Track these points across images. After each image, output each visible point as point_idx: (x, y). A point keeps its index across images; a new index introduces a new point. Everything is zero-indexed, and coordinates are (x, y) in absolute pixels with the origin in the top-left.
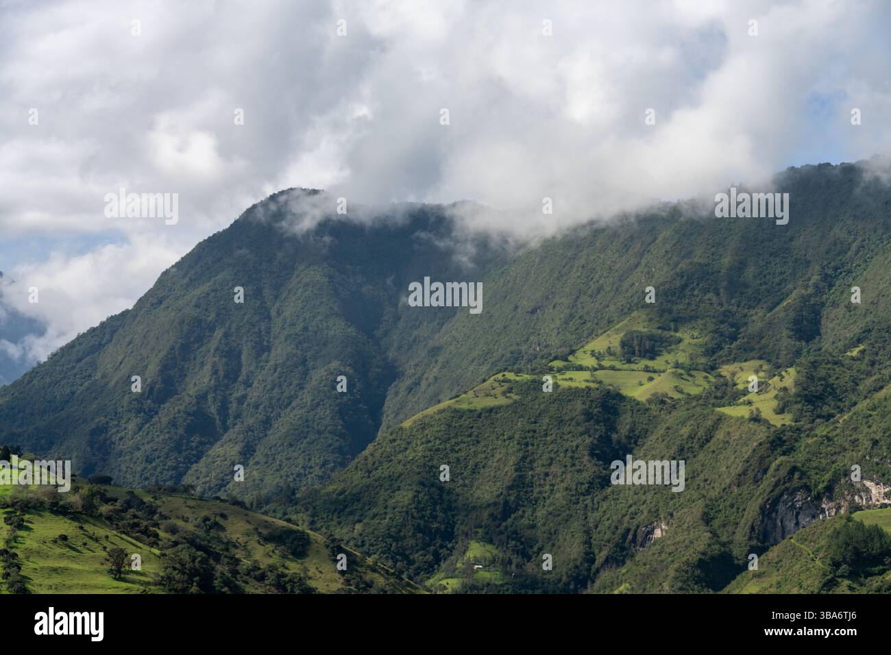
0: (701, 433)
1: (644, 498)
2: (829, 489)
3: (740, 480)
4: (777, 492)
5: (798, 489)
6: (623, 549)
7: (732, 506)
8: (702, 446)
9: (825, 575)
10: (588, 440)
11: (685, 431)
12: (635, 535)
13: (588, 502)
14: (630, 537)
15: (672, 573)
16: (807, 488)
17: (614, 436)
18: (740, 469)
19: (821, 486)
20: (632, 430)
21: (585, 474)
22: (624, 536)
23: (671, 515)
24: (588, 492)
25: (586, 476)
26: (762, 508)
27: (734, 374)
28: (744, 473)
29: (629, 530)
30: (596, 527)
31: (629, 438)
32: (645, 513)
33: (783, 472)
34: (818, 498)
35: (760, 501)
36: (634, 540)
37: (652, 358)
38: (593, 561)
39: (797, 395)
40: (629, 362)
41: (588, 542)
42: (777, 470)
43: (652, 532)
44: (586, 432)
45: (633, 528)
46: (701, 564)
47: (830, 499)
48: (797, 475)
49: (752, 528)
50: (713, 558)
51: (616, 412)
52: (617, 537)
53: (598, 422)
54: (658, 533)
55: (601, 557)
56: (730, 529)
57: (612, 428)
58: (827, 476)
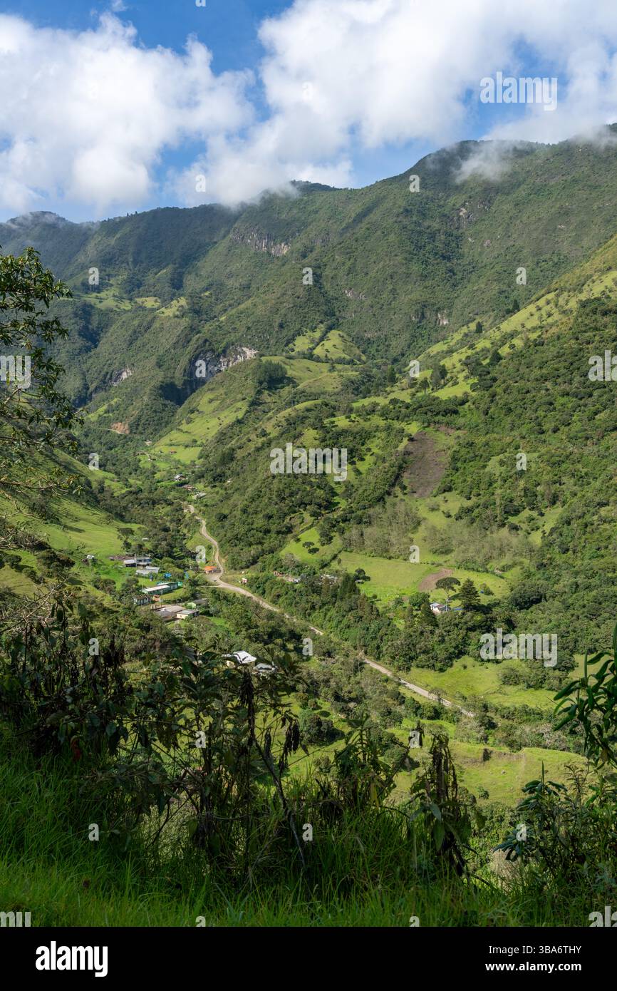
0: (145, 324)
1: (115, 357)
2: (224, 351)
3: (175, 346)
4: (197, 352)
5: (208, 351)
6: (104, 383)
7: (172, 359)
8: (146, 331)
9: (255, 388)
10: (77, 327)
11: (136, 322)
12: (111, 376)
13: (80, 359)
14: (108, 376)
15: (148, 392)
16: (213, 351)
17: (90, 327)
18: (175, 340)
19: (220, 350)
20: (99, 324)
21: (77, 345)
22: (105, 376)
23: (133, 365)
24: (79, 354)
25: (77, 346)
26: (190, 360)
27: (143, 303)
28: (177, 342)
29: (107, 373)
30: (88, 371)
31: (98, 328)
32: (117, 364)
33: (200, 342)
34: (218, 356)
35: (188, 356)
36: (111, 378)
37: (99, 293)
38: (88, 389)
39: (189, 309)
40: (87, 293)
41: (84, 379)
42: (197, 340)
43: (121, 374)
44: (76, 323)
45: (110, 372)
46: (161, 387)
47: (225, 357)
48: (207, 344)
49: (185, 370)
50: (167, 384)
51: (90, 315)
52: (101, 377)
53: (81, 318)
54: (124, 376)
55: (92, 388)
56: (172, 371)
57: (88, 322)
58: (223, 345)
